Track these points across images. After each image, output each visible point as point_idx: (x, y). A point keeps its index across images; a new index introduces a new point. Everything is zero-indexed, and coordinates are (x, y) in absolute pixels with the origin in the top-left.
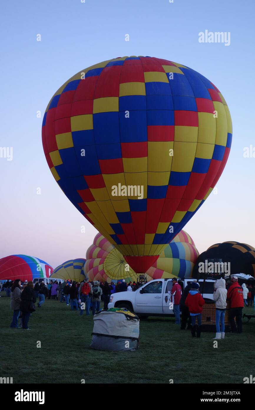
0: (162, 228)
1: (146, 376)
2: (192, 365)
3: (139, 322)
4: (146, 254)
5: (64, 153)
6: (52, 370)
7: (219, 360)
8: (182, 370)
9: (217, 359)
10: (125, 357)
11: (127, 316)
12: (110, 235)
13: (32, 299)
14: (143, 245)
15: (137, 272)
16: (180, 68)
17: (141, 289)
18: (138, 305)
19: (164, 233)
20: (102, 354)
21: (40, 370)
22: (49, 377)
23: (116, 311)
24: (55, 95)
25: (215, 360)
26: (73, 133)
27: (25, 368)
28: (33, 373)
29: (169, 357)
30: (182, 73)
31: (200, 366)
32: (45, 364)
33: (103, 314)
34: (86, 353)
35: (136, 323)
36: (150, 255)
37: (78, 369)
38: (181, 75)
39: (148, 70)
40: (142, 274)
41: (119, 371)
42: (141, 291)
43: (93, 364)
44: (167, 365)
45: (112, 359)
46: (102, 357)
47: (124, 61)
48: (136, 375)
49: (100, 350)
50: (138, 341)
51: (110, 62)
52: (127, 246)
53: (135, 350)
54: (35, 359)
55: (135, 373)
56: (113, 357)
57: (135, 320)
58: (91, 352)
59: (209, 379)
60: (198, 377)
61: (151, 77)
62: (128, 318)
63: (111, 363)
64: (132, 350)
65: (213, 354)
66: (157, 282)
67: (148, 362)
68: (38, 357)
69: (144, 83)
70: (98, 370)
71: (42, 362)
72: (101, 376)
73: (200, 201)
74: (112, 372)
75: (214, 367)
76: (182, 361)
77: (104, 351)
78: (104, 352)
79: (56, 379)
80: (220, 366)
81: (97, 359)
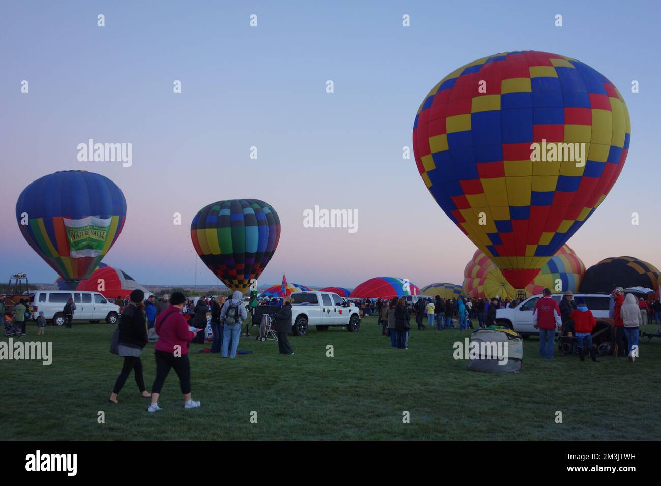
0: (546, 238)
1: (534, 399)
2: (585, 388)
3: (522, 341)
4: (526, 267)
5: (437, 157)
6: (431, 392)
7: (617, 384)
8: (575, 394)
9: (616, 383)
10: (508, 379)
11: (508, 335)
12: (487, 246)
13: (405, 317)
14: (523, 257)
15: (515, 287)
16: (570, 61)
17: (520, 305)
18: (518, 323)
19: (548, 243)
20: (482, 375)
21: (418, 391)
22: (428, 399)
23: (497, 330)
24: (429, 95)
25: (612, 384)
26: (448, 135)
27: (402, 389)
28: (411, 395)
29: (558, 380)
30: (572, 66)
31: (596, 390)
32: (422, 386)
33: (481, 333)
34: (465, 375)
35: (519, 343)
36: (531, 268)
37: (459, 391)
38: (571, 69)
39: (533, 65)
40: (521, 290)
41: (503, 393)
42: (521, 308)
43: (474, 386)
44: (557, 388)
45: (494, 381)
46: (483, 378)
47: (506, 56)
48: (523, 398)
49: (480, 372)
50: (522, 362)
51: (490, 58)
52: (504, 258)
53: (518, 372)
54: (412, 380)
55: (521, 396)
56: (495, 379)
57: (518, 340)
58: (471, 373)
59: (608, 405)
60: (595, 402)
61: (537, 71)
62: (510, 337)
63: (494, 385)
64: (515, 372)
65: (609, 378)
66: (539, 298)
67: (534, 385)
68: (415, 378)
69: (530, 79)
70: (480, 393)
71: (419, 383)
72: (484, 398)
73: (591, 209)
74: (496, 394)
75: (612, 391)
76: (574, 384)
77: (485, 372)
78: (485, 374)
79: (435, 401)
80: (619, 390)
81: (478, 381)
